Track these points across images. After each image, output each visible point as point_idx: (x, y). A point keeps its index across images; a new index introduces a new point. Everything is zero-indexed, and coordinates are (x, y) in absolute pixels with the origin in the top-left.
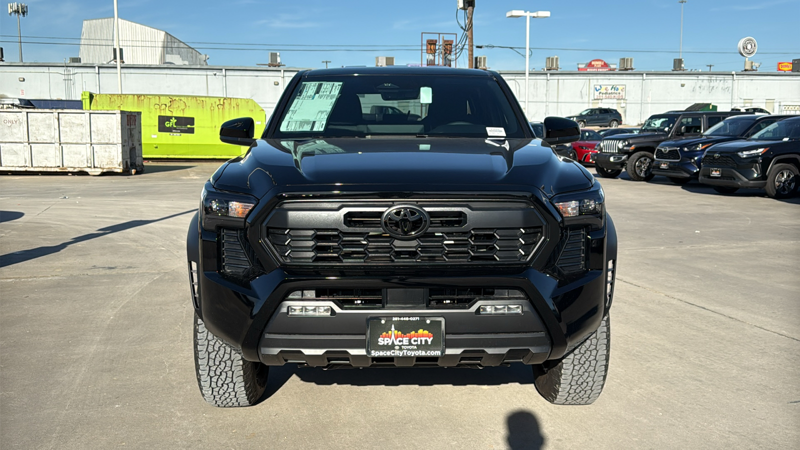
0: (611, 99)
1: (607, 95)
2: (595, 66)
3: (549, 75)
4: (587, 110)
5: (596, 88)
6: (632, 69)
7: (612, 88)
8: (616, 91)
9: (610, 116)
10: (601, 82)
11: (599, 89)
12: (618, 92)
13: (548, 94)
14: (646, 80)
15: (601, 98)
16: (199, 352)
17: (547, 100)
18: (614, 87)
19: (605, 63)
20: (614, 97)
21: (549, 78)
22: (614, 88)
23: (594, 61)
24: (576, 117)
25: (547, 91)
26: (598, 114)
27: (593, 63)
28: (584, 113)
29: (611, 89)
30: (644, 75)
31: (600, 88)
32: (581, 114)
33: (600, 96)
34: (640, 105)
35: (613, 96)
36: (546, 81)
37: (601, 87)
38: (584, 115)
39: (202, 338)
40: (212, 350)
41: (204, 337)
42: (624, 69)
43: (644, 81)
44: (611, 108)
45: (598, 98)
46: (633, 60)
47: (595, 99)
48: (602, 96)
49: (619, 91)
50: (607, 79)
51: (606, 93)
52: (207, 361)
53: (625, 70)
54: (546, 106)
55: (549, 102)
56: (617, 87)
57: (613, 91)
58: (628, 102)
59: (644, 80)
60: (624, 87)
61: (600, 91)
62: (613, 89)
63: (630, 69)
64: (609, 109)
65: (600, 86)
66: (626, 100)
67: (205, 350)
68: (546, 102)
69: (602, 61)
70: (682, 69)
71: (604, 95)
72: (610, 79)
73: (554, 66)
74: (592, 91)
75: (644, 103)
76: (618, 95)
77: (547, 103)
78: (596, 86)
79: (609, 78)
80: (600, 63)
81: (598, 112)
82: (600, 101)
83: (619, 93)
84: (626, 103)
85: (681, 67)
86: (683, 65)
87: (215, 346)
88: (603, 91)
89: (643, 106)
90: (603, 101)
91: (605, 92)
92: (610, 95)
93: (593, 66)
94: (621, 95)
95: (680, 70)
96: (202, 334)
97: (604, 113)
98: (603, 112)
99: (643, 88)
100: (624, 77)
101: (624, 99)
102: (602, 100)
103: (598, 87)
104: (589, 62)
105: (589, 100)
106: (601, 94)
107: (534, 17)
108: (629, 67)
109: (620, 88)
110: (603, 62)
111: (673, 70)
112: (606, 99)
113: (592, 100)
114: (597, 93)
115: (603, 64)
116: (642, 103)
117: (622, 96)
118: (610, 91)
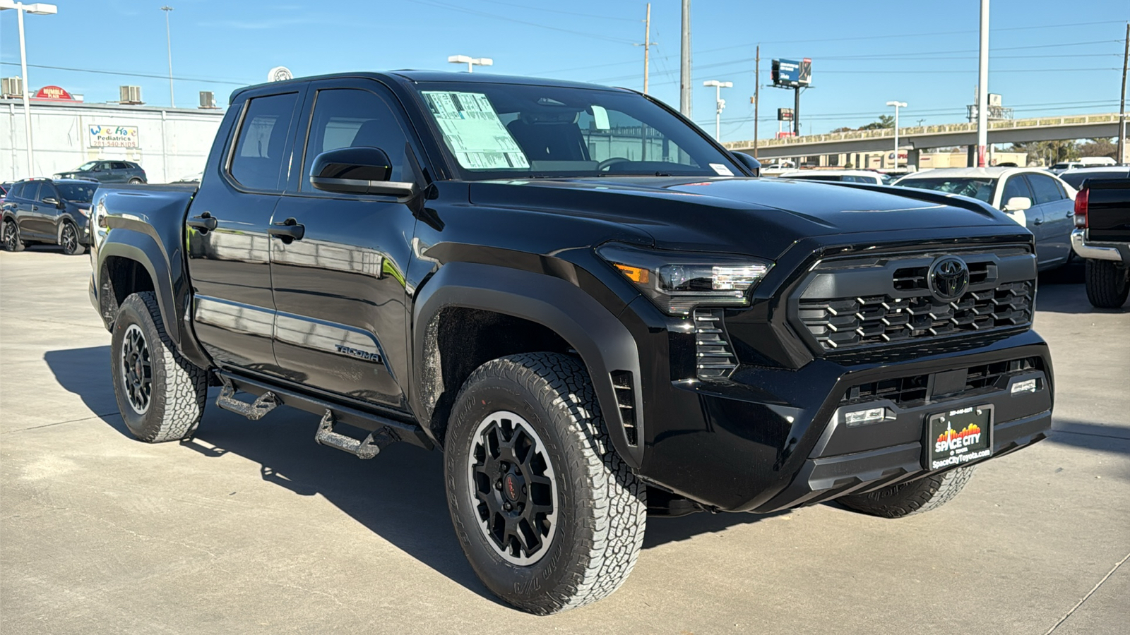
0: (117, 146)
1: (111, 141)
2: (49, 96)
3: (12, 106)
4: (90, 163)
5: (92, 130)
6: (140, 103)
7: (117, 130)
8: (124, 136)
9: (129, 174)
10: (99, 121)
11: (97, 132)
12: (127, 136)
13: (14, 135)
14: (167, 121)
15: (102, 145)
16: (597, 521)
17: (14, 147)
18: (120, 128)
19: (64, 92)
20: (122, 144)
21: (13, 112)
22: (121, 131)
23: (46, 88)
24: (74, 173)
25: (12, 131)
26: (108, 169)
27: (45, 91)
28: (87, 168)
29: (116, 133)
30: (164, 113)
31: (98, 130)
32: (80, 169)
33: (99, 143)
34: (162, 157)
35: (119, 142)
36: (9, 115)
37: (100, 129)
38: (87, 171)
39: (600, 496)
40: (616, 514)
41: (602, 493)
42: (128, 102)
43: (164, 122)
44: (127, 160)
45: (97, 145)
46: (141, 90)
47: (92, 147)
48: (103, 143)
49: (129, 135)
50: (109, 116)
51: (109, 138)
52: (607, 533)
53: (130, 104)
54: (13, 155)
55: (17, 150)
56: (125, 129)
57: (119, 135)
58: (143, 152)
59: (164, 120)
60: (135, 129)
61: (98, 134)
62: (119, 132)
63: (137, 103)
64: (124, 161)
65: (99, 127)
66: (141, 149)
67: (606, 515)
68: (12, 149)
69: (60, 89)
70: (213, 107)
71: (106, 141)
72: (112, 117)
73: (17, 93)
74: (86, 133)
75: (168, 155)
76: (127, 141)
77: (14, 151)
78: (91, 127)
79: (111, 115)
80: (57, 92)
81: (107, 166)
82: (100, 150)
83: (129, 139)
84: (141, 154)
85: (211, 104)
86: (213, 102)
87: (619, 506)
88: (103, 134)
89: (166, 158)
90: (106, 150)
91: (106, 136)
92: (115, 141)
93: (46, 96)
94: (131, 141)
95: (211, 108)
96: (599, 491)
97: (116, 168)
98: (115, 166)
99: (164, 133)
100: (134, 114)
101: (137, 148)
102: (103, 148)
103: (95, 129)
104: (38, 89)
105: (83, 148)
106: (101, 139)
107: (29, 12)
108: (136, 101)
109: (129, 130)
110: (62, 91)
111: (199, 108)
112: (109, 146)
113: (88, 148)
114: (94, 138)
115: (62, 93)
116: (164, 154)
117: (133, 143)
118: (114, 135)
